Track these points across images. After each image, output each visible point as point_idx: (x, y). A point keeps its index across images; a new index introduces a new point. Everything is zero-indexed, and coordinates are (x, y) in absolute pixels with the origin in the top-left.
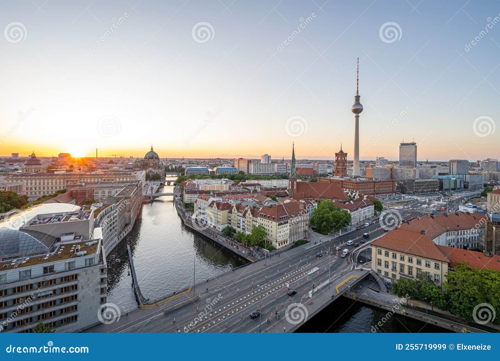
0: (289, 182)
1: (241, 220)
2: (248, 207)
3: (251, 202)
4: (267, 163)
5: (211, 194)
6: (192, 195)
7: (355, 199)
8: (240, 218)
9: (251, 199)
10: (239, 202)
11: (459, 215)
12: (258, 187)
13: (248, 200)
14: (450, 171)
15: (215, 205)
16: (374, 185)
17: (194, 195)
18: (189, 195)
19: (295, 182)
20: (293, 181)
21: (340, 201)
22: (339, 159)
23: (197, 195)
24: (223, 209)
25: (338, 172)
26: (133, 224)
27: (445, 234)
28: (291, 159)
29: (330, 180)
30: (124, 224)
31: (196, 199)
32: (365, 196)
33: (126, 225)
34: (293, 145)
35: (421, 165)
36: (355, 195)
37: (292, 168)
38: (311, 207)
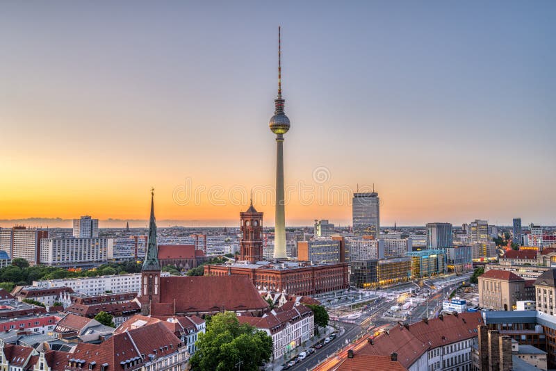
0: (143, 281)
2: (40, 348)
3: (46, 334)
4: (89, 236)
7: (280, 306)
9: (46, 327)
10: (13, 339)
11: (444, 319)
12: (65, 297)
13: (36, 330)
14: (428, 244)
16: (313, 274)
19: (156, 279)
20: (151, 277)
21: (252, 313)
22: (248, 224)
25: (246, 252)
27: (426, 355)
28: (147, 226)
29: (230, 269)
32: (299, 298)
34: (153, 194)
35: (386, 233)
36: (279, 298)
37: (149, 248)
38: (192, 331)
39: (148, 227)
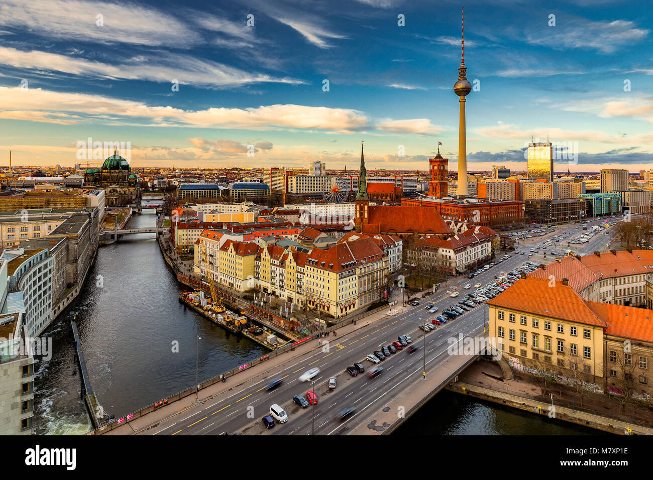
0: (356, 208)
1: (277, 272)
2: (289, 249)
3: (293, 240)
4: (319, 175)
5: (224, 228)
6: (191, 230)
7: (462, 232)
8: (275, 267)
9: (293, 235)
10: (273, 242)
11: (617, 254)
13: (287, 237)
14: (602, 187)
15: (231, 247)
16: (490, 209)
17: (194, 230)
18: (185, 230)
19: (366, 207)
20: (362, 205)
21: (438, 236)
22: (436, 168)
23: (200, 230)
24: (245, 254)
25: (434, 189)
26: (81, 284)
27: (597, 284)
28: (358, 167)
29: (421, 202)
30: (65, 285)
31: (197, 237)
32: (478, 228)
33: (69, 286)
34: (363, 145)
35: (560, 177)
36: (462, 226)
37: (361, 184)
38: (392, 246)
39: (360, 169)
